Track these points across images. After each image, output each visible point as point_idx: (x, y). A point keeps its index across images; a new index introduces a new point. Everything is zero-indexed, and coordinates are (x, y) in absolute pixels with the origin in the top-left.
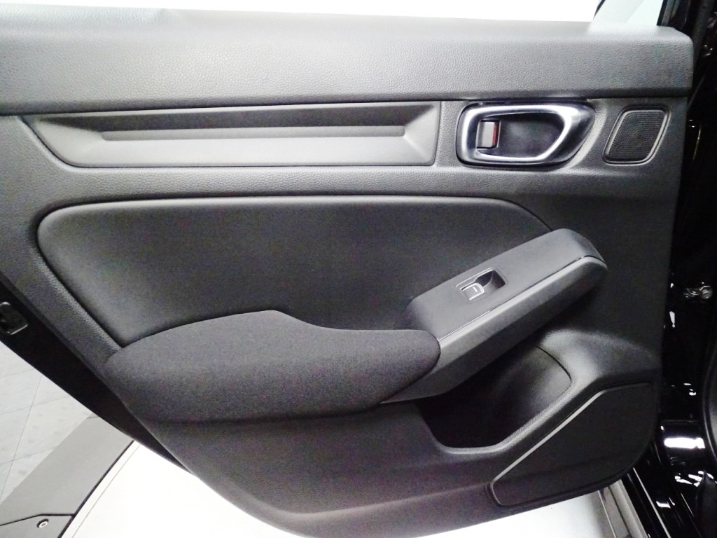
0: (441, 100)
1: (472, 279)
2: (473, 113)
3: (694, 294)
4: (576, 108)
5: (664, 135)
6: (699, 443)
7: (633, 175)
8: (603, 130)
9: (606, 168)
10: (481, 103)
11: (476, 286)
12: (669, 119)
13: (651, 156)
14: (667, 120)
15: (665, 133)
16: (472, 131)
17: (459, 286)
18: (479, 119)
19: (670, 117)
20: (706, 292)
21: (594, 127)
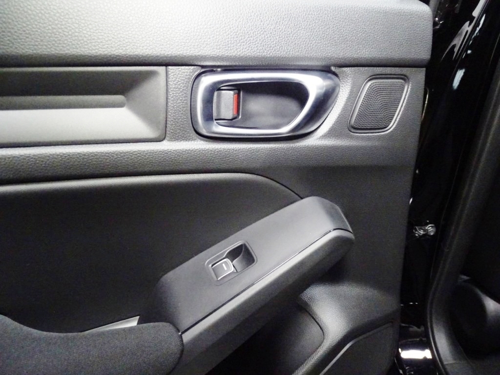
0: (167, 65)
1: (223, 254)
2: (208, 80)
3: (422, 232)
4: (320, 76)
5: (404, 105)
6: (427, 354)
7: (377, 143)
8: (349, 99)
9: (352, 137)
10: (219, 70)
11: (225, 263)
12: (409, 89)
13: (393, 125)
14: (407, 90)
15: (405, 102)
16: (208, 101)
17: (208, 264)
18: (216, 88)
19: (410, 87)
20: (430, 229)
21: (339, 95)
